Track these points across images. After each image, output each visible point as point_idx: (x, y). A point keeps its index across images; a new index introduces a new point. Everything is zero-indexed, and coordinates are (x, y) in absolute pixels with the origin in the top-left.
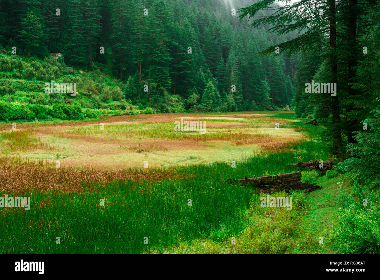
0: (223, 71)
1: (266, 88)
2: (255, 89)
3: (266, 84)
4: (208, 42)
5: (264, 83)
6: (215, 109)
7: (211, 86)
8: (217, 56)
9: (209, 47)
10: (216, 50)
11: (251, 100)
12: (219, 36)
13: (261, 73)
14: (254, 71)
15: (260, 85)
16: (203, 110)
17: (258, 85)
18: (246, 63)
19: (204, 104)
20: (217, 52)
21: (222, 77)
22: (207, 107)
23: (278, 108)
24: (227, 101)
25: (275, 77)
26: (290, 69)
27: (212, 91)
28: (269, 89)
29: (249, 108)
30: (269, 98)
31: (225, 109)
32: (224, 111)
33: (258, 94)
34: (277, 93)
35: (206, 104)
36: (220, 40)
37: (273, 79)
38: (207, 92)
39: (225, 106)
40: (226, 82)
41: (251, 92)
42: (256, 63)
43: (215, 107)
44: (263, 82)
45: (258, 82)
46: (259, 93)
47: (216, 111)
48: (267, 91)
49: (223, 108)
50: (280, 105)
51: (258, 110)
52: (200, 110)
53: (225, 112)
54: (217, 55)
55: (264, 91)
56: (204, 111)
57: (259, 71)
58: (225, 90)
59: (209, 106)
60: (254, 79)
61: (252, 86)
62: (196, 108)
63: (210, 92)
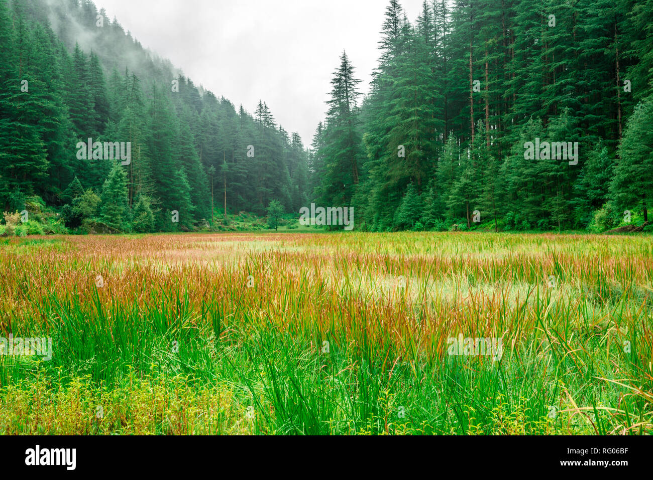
1: (184, 187)
2: (168, 187)
3: (182, 176)
5: (179, 175)
6: (126, 227)
7: (121, 175)
10: (86, 103)
14: (163, 151)
15: (173, 178)
16: (108, 229)
17: (172, 180)
19: (106, 216)
20: (89, 109)
22: (112, 221)
23: (195, 227)
27: (122, 186)
28: (189, 188)
32: (137, 230)
35: (112, 215)
39: (141, 220)
44: (177, 172)
45: (170, 175)
46: (175, 194)
48: (187, 191)
49: (138, 224)
52: (100, 229)
54: (90, 114)
55: (182, 191)
56: (111, 230)
59: (116, 219)
60: (164, 166)
61: (163, 181)
62: (92, 224)
63: (119, 188)
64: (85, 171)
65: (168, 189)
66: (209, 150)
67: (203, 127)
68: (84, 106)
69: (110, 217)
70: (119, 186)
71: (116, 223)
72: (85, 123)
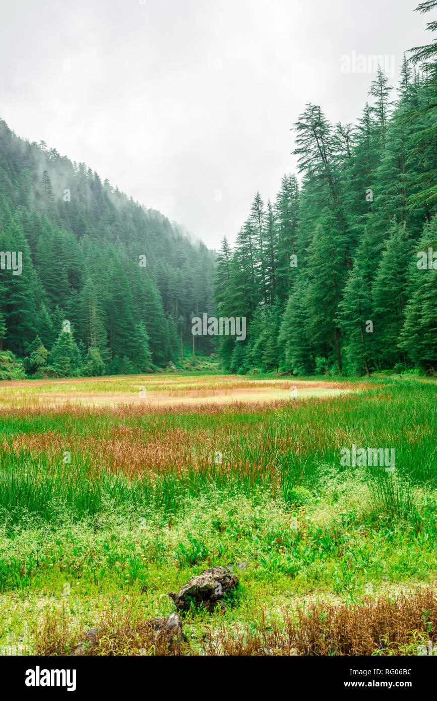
0: (77, 309)
1: (143, 337)
2: (126, 338)
3: (142, 328)
4: (45, 262)
5: (138, 327)
6: (75, 372)
7: (68, 334)
8: (62, 285)
9: (48, 271)
10: (59, 275)
11: (122, 356)
12: (61, 252)
13: (133, 313)
14: (123, 309)
15: (133, 330)
16: (57, 374)
17: (131, 332)
18: (110, 296)
19: (57, 365)
20: (62, 279)
21: (76, 320)
22: (61, 368)
23: (160, 369)
24: (91, 359)
25: (153, 317)
26: (169, 305)
27: (69, 342)
28: (148, 338)
29: (119, 370)
30: (149, 353)
31: (89, 371)
32: (86, 374)
33: (133, 347)
34: (157, 344)
35: (61, 364)
36: (65, 258)
37: (151, 322)
38: (61, 343)
39: (89, 366)
40: (82, 328)
41: (122, 344)
42: (125, 296)
43: (73, 368)
44: (137, 325)
45: (130, 327)
46: (133, 344)
47: (75, 376)
48: (145, 341)
49: (86, 370)
50: (161, 364)
51: (132, 373)
52: (51, 375)
53: (89, 376)
54: (62, 283)
55: (141, 341)
56: (59, 375)
57: (131, 308)
58: (84, 341)
59: (65, 367)
60: (124, 321)
61: (122, 333)
62: (45, 371)
63: (66, 344)
64: (46, 330)
65: (127, 340)
66: (184, 301)
67: (178, 282)
68: (58, 277)
69: (59, 365)
70: (66, 342)
71: (64, 370)
72: (59, 290)
